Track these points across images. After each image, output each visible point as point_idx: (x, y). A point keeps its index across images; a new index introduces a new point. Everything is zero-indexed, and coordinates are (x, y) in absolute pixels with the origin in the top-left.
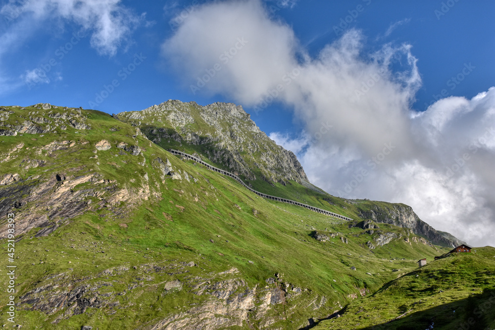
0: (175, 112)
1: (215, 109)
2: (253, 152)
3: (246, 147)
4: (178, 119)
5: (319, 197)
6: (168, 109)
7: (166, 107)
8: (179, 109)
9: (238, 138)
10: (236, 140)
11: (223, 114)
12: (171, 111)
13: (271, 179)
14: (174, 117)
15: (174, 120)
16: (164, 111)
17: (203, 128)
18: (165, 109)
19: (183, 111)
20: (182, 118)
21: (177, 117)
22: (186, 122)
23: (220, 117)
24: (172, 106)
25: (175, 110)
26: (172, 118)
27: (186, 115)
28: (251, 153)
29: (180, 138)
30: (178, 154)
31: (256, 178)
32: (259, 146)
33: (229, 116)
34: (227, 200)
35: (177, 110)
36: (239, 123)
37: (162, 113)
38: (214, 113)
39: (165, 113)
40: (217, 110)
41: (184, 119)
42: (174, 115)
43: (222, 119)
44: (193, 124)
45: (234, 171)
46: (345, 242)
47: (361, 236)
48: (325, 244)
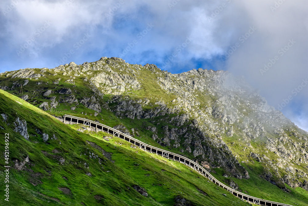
0: (109, 73)
1: (192, 78)
2: (252, 137)
3: (240, 131)
4: (112, 83)
6: (95, 69)
7: (92, 66)
8: (117, 70)
9: (225, 115)
10: (221, 120)
11: (207, 85)
12: (100, 72)
13: (284, 180)
14: (104, 81)
15: (105, 84)
16: (88, 71)
17: (152, 95)
18: (89, 69)
19: (125, 72)
20: (119, 83)
21: (110, 81)
22: (126, 88)
23: (198, 88)
24: (104, 65)
25: (109, 71)
26: (100, 82)
27: (128, 78)
28: (249, 139)
29: (101, 106)
30: (77, 123)
31: (250, 176)
32: (265, 129)
33: (217, 88)
34: (119, 178)
35: (112, 71)
36: (233, 99)
37: (81, 73)
38: (189, 82)
39: (88, 73)
40: (196, 79)
41: (123, 84)
42: (105, 78)
43: (202, 91)
44: (139, 90)
45: (202, 160)
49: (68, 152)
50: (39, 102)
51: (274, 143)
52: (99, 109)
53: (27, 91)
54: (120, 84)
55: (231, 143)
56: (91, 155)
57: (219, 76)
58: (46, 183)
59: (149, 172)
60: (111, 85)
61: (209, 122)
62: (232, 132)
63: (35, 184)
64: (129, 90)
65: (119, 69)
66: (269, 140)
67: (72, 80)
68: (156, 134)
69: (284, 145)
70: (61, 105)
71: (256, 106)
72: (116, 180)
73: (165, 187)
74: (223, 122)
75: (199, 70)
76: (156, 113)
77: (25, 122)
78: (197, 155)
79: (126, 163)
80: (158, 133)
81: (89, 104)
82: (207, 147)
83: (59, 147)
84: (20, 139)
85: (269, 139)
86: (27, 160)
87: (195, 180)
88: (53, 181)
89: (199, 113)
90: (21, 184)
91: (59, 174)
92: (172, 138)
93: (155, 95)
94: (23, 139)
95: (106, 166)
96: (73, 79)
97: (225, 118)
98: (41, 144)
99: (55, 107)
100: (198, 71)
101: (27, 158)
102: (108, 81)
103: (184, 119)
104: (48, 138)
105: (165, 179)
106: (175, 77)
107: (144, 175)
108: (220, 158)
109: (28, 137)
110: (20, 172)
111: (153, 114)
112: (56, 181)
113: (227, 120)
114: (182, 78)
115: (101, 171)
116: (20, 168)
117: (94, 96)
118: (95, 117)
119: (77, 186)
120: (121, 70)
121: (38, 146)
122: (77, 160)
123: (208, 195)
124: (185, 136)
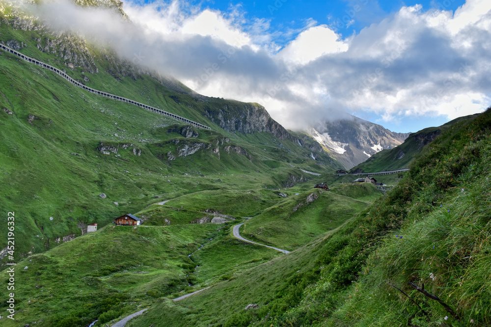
5: (167, 94)
29: (1, 21)
31: (99, 72)
45: (69, 63)
46: (137, 153)
47: (164, 146)
48: (106, 157)
68: (41, 44)
73: (25, 106)
78: (67, 59)
80: (42, 42)
82: (74, 53)
92: (51, 46)
103: (61, 34)
108: (82, 59)
111: (41, 28)
123: (58, 100)
124: (61, 45)
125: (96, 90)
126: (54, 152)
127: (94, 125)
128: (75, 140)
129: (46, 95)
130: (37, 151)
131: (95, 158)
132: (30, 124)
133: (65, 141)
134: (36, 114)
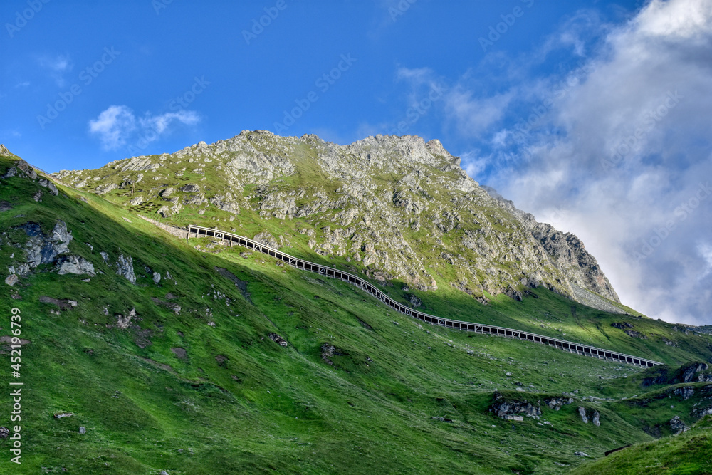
0: (251, 154)
1: (367, 149)
2: (445, 231)
3: (429, 222)
4: (256, 168)
5: (602, 321)
6: (232, 150)
7: (228, 145)
8: (263, 148)
9: (410, 202)
10: (404, 208)
11: (387, 158)
12: (239, 153)
13: (483, 287)
14: (245, 165)
15: (246, 170)
16: (223, 153)
17: (309, 183)
18: (224, 150)
19: (273, 151)
20: (265, 167)
21: (253, 165)
22: (274, 174)
23: (376, 164)
24: (245, 143)
25: (252, 150)
26: (239, 167)
27: (277, 159)
28: (441, 233)
29: (239, 204)
30: (206, 235)
31: (439, 286)
32: (462, 218)
33: (402, 161)
34: (251, 324)
35: (256, 151)
36: (422, 175)
37: (214, 157)
38: (364, 156)
39: (223, 156)
40: (373, 152)
41: (271, 168)
42: (246, 161)
43: (381, 167)
44: (291, 176)
45: (375, 271)
46: (591, 420)
47: (654, 404)
48: (516, 427)
49: (185, 296)
50: (156, 206)
51: (473, 237)
52: (237, 210)
53: (141, 190)
54: (267, 169)
55: (417, 241)
56: (216, 295)
57: (404, 144)
58: (156, 343)
59: (293, 309)
60: (254, 171)
61: (388, 212)
62: (419, 225)
63: (142, 345)
64: (279, 176)
65: (266, 146)
66: (466, 233)
67: (201, 169)
68: (314, 239)
69: (486, 239)
70: (186, 208)
71: (453, 184)
72: (247, 328)
73: (311, 330)
74: (407, 211)
75: (377, 137)
76: (314, 210)
77: (131, 261)
78: (369, 264)
79: (264, 296)
80: (316, 237)
81: (222, 203)
82: (382, 253)
83: (174, 290)
84: (124, 284)
85: (466, 231)
86: (133, 313)
87: (360, 304)
88: (166, 340)
89: (374, 202)
90: (125, 348)
91: (173, 328)
92: (336, 243)
93: (313, 182)
94: (128, 284)
95: (235, 307)
96: (203, 168)
97: (410, 206)
98: (151, 287)
99: (178, 212)
100: (375, 138)
101: (133, 311)
102: (251, 166)
103: (352, 216)
104: (159, 279)
105: (313, 316)
106: (344, 149)
107: (286, 314)
108: (399, 265)
109: (135, 279)
110: (124, 331)
111: (311, 210)
112: (169, 340)
113: (412, 208)
114: (353, 151)
115: (228, 317)
116: (124, 325)
117: (230, 192)
118: (230, 223)
119: (195, 344)
120: (268, 148)
121: (147, 291)
122: (197, 306)
123: (371, 329)
124: (353, 239)
125: (442, 319)
126: (395, 412)
127: (461, 375)
128: (432, 396)
129: (345, 320)
130: (357, 408)
131: (490, 428)
132: (326, 363)
133: (408, 398)
134: (336, 343)
